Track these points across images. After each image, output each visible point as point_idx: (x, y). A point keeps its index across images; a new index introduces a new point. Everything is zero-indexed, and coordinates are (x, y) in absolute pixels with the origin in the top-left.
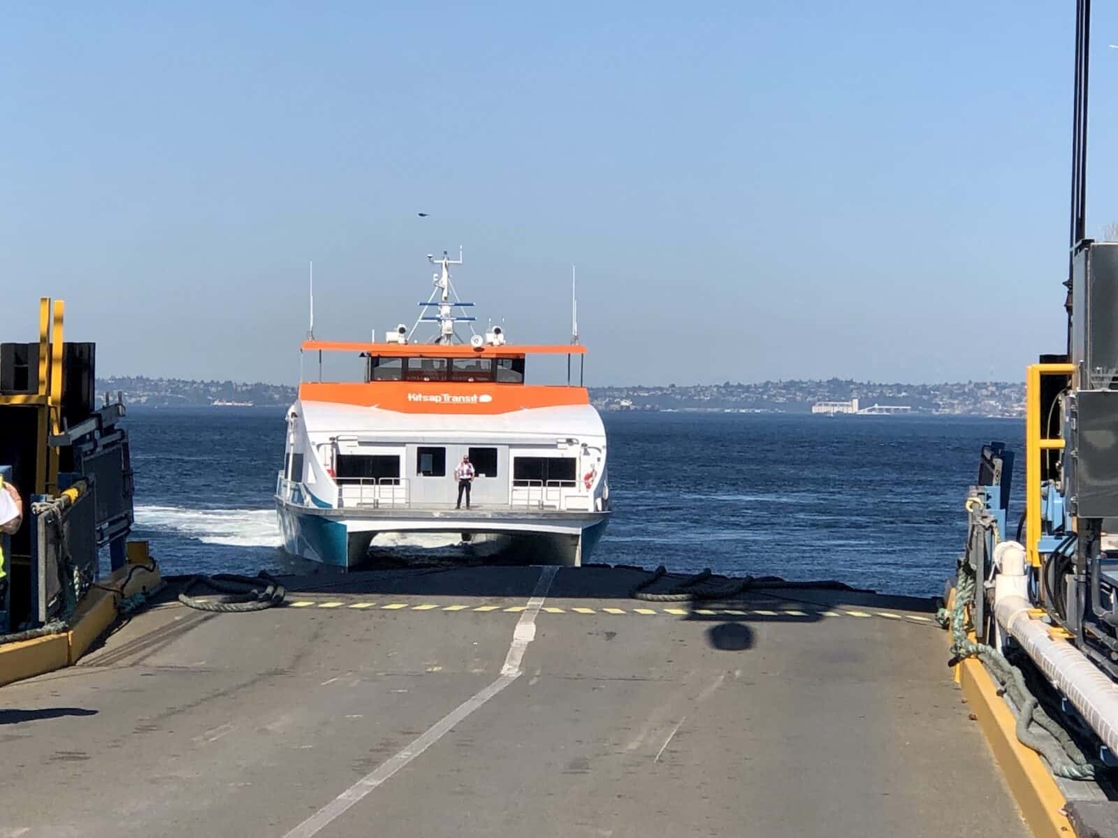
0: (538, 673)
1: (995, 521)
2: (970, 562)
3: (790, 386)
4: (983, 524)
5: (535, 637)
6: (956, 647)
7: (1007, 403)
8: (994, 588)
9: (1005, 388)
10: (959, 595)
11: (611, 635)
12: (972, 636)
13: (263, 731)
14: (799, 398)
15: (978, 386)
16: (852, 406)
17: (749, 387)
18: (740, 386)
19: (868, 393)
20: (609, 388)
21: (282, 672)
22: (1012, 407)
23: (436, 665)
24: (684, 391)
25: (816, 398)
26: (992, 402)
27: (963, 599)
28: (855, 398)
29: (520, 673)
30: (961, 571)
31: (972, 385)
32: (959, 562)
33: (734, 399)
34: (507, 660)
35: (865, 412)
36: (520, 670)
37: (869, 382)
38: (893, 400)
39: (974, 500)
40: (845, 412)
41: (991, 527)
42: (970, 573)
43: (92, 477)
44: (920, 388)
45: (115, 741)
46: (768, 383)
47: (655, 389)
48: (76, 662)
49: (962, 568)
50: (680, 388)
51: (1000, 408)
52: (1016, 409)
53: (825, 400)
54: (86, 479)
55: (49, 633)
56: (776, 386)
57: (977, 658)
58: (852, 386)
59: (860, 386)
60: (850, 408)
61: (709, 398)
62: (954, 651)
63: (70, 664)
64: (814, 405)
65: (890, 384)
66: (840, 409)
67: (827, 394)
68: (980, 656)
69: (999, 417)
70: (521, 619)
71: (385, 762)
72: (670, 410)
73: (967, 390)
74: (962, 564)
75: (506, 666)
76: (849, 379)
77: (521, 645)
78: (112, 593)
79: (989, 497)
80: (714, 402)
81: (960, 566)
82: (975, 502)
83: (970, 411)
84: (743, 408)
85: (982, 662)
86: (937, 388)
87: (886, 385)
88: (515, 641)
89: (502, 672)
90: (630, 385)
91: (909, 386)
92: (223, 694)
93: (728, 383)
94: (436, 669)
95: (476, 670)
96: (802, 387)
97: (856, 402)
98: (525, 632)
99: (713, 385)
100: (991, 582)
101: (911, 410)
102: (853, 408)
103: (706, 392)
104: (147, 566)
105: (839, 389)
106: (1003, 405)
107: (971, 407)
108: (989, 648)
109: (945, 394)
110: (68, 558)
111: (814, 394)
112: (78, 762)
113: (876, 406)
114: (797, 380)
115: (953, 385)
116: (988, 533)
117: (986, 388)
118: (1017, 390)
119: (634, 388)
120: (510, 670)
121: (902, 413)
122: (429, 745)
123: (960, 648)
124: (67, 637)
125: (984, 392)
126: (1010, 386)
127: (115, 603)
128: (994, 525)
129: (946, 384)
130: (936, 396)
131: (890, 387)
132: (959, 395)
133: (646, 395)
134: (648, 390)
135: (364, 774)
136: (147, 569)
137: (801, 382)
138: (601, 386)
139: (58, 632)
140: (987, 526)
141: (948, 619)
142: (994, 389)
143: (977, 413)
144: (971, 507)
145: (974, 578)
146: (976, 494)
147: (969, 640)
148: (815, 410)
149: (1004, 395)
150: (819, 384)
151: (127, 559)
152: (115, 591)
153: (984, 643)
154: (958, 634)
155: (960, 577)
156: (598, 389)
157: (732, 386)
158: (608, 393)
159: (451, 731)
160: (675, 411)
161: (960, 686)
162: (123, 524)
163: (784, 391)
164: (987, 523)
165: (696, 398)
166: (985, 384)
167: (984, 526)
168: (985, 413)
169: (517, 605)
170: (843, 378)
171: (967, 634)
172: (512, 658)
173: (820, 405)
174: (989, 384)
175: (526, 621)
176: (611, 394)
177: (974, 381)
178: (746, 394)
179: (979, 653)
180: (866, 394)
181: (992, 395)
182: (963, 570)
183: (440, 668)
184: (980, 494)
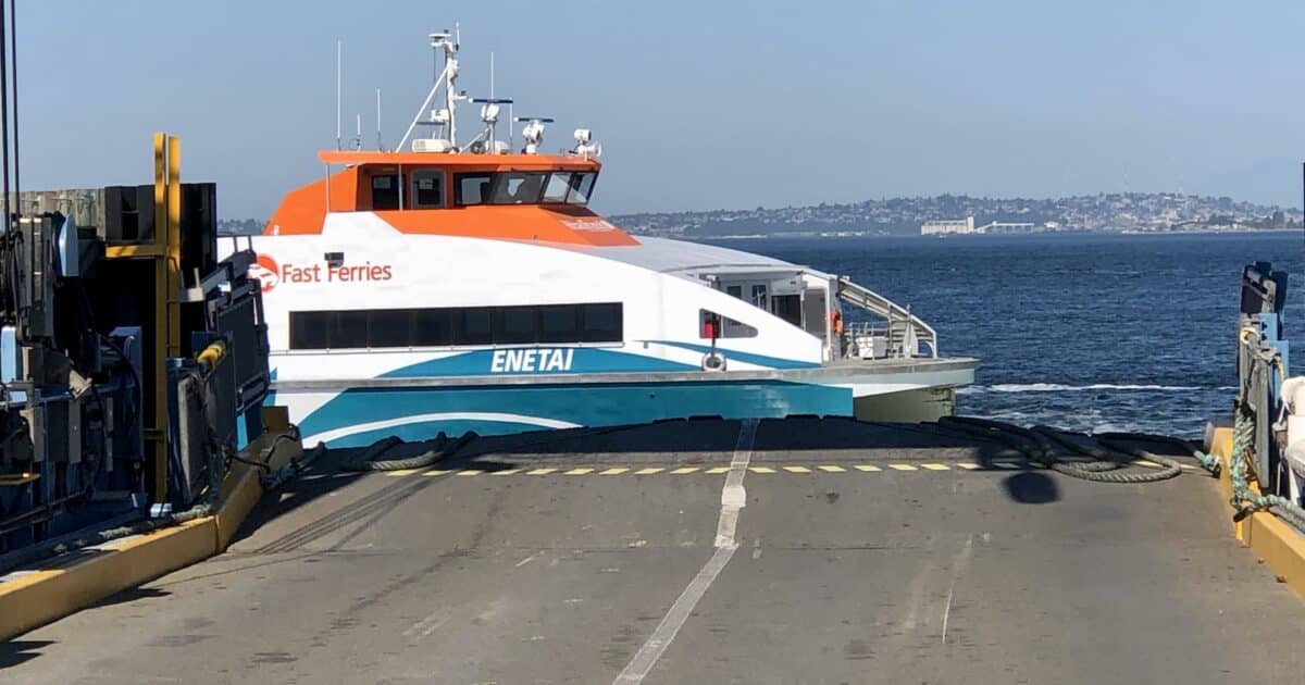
0: (757, 543)
1: (1279, 354)
2: (1249, 402)
3: (893, 204)
4: (1265, 358)
5: (747, 503)
6: (1236, 499)
7: (1145, 216)
8: (1286, 431)
9: (1141, 199)
10: (1237, 440)
11: (833, 497)
12: (1254, 485)
13: (477, 621)
14: (905, 218)
15: (1110, 198)
16: (967, 223)
17: (848, 207)
18: (837, 206)
19: (984, 210)
20: (687, 213)
21: (463, 553)
22: (1151, 220)
23: (638, 540)
24: (774, 214)
25: (925, 217)
26: (1128, 216)
27: (1242, 444)
28: (970, 216)
29: (737, 545)
30: (1238, 411)
31: (1104, 198)
32: (1236, 402)
33: (832, 220)
34: (719, 532)
35: (981, 230)
36: (736, 542)
37: (985, 199)
38: (1013, 217)
39: (1247, 330)
40: (959, 232)
41: (1274, 361)
42: (1248, 413)
43: (230, 336)
44: (1045, 203)
45: (315, 638)
46: (868, 203)
47: (740, 213)
48: (226, 548)
49: (1239, 410)
50: (769, 211)
51: (1137, 221)
52: (1155, 222)
53: (934, 218)
54: (225, 339)
55: (195, 517)
56: (880, 205)
57: (1268, 510)
58: (965, 203)
59: (975, 203)
60: (965, 227)
61: (802, 221)
62: (1234, 503)
63: (219, 551)
64: (923, 224)
65: (1010, 199)
66: (954, 228)
67: (937, 212)
68: (1271, 509)
69: (1135, 232)
70: (727, 481)
71: (637, 652)
72: (758, 236)
73: (1097, 203)
74: (1240, 404)
75: (719, 538)
76: (962, 194)
77: (732, 512)
78: (256, 467)
79: (1264, 326)
80: (808, 225)
81: (1237, 407)
82: (1250, 333)
83: (1103, 226)
84: (842, 231)
85: (1275, 515)
86: (1063, 202)
87: (1005, 201)
88: (724, 508)
89: (716, 545)
90: (711, 209)
91: (1030, 201)
92: (410, 581)
93: (823, 204)
94: (639, 544)
95: (686, 543)
96: (909, 206)
97: (971, 220)
98: (734, 497)
99: (807, 206)
100: (1281, 423)
101: (1036, 226)
102: (968, 227)
103: (799, 215)
104: (289, 434)
105: (951, 206)
106: (1141, 218)
107: (1103, 222)
108: (1283, 499)
109: (1073, 208)
110: (211, 430)
111: (923, 213)
112: (286, 664)
113: (995, 224)
114: (902, 198)
115: (1082, 199)
116: (1270, 368)
117: (1120, 201)
118: (1155, 201)
119: (716, 212)
120: (725, 541)
121: (1025, 232)
122: (676, 630)
123: (1242, 500)
124: (215, 520)
125: (1118, 205)
126: (1148, 198)
127: (260, 479)
128: (1278, 358)
129: (1074, 198)
130: (1063, 211)
131: (1010, 202)
132: (1089, 209)
133: (731, 220)
134: (733, 214)
135: (621, 669)
136: (291, 438)
137: (907, 200)
138: (678, 212)
139: (205, 516)
140: (1271, 359)
141: (1218, 465)
142: (1129, 201)
143: (1111, 228)
144: (1246, 338)
145: (1254, 420)
146: (1248, 324)
147: (1252, 491)
148: (925, 230)
149: (1142, 207)
150: (929, 202)
151: (264, 426)
152: (260, 465)
153: (1275, 493)
154: (1238, 484)
155: (1238, 419)
156: (675, 214)
157: (829, 207)
158: (686, 220)
159: (693, 614)
160: (765, 237)
161: (1245, 543)
162: (260, 387)
163: (887, 211)
164: (1269, 356)
165: (788, 221)
166: (1118, 195)
167: (1266, 361)
168: (1118, 228)
169: (718, 464)
170: (955, 193)
171: (1249, 484)
172: (725, 528)
173: (930, 224)
174: (1123, 195)
175: (733, 483)
176: (689, 220)
177: (1106, 193)
178: (845, 215)
179: (1271, 505)
180: (983, 212)
181: (1127, 208)
182: (1242, 411)
183: (644, 542)
184: (1253, 323)
